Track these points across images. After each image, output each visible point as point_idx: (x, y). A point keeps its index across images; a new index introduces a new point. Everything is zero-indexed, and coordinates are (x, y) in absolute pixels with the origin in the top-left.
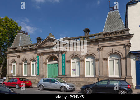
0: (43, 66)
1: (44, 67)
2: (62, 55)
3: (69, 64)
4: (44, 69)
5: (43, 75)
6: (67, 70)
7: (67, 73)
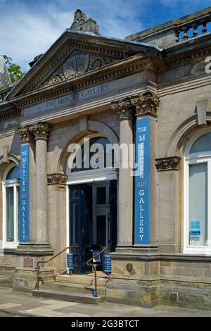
0: (47, 197)
1: (52, 200)
2: (134, 129)
3: (172, 177)
4: (53, 214)
5: (48, 246)
6: (160, 213)
7: (160, 233)
